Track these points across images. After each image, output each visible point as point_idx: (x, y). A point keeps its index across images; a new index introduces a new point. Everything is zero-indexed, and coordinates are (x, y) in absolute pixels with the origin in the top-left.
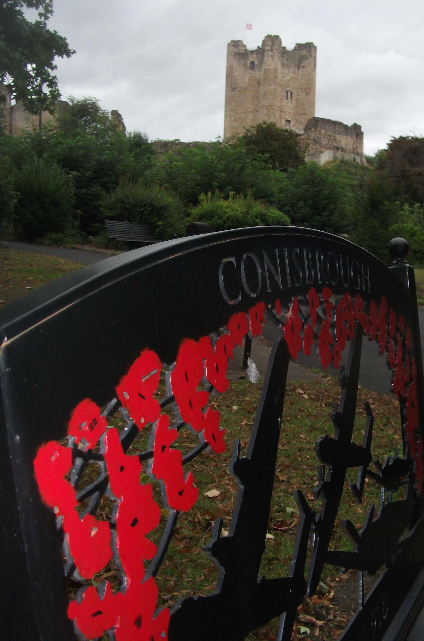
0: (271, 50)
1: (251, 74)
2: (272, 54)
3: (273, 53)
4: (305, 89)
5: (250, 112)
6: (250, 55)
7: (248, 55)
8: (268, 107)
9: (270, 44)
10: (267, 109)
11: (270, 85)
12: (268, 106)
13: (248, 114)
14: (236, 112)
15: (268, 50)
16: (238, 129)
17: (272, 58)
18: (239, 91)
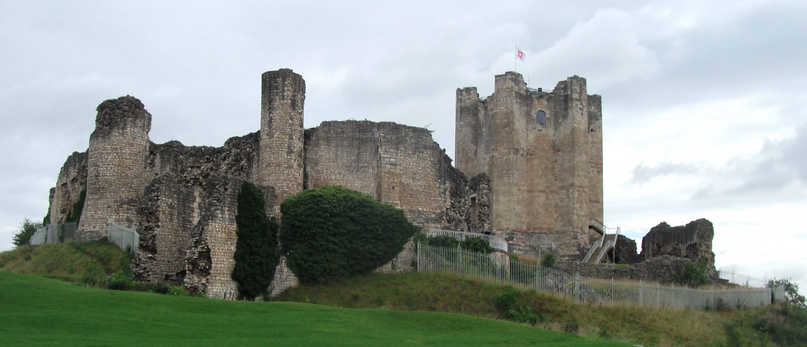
0: (580, 100)
1: (540, 131)
2: (581, 107)
3: (582, 104)
4: (596, 165)
5: (541, 191)
6: (536, 102)
7: (532, 100)
8: (579, 189)
9: (579, 91)
10: (578, 191)
11: (580, 154)
12: (579, 187)
13: (537, 193)
14: (519, 189)
15: (577, 100)
16: (522, 217)
17: (581, 112)
18: (522, 155)
